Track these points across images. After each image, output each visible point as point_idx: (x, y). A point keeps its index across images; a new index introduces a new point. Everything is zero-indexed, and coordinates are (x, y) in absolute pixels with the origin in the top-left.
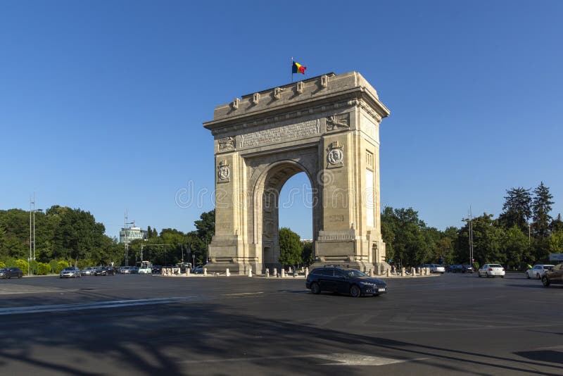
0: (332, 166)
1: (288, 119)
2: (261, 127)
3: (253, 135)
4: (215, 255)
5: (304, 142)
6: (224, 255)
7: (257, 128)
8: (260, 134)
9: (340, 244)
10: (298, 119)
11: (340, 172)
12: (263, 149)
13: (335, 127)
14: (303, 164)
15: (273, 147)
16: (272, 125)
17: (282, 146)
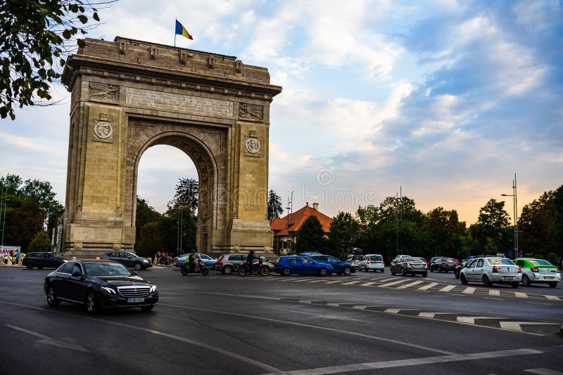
0: (250, 155)
1: (197, 90)
2: (160, 88)
3: (148, 93)
4: (82, 239)
5: (214, 120)
6: (99, 240)
7: (155, 88)
8: (157, 96)
9: (258, 235)
10: (209, 95)
11: (257, 162)
12: (160, 114)
13: (248, 115)
14: (206, 143)
15: (175, 116)
16: (176, 91)
17: (188, 117)
